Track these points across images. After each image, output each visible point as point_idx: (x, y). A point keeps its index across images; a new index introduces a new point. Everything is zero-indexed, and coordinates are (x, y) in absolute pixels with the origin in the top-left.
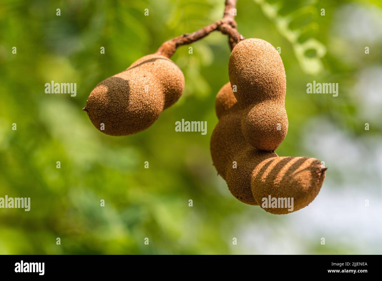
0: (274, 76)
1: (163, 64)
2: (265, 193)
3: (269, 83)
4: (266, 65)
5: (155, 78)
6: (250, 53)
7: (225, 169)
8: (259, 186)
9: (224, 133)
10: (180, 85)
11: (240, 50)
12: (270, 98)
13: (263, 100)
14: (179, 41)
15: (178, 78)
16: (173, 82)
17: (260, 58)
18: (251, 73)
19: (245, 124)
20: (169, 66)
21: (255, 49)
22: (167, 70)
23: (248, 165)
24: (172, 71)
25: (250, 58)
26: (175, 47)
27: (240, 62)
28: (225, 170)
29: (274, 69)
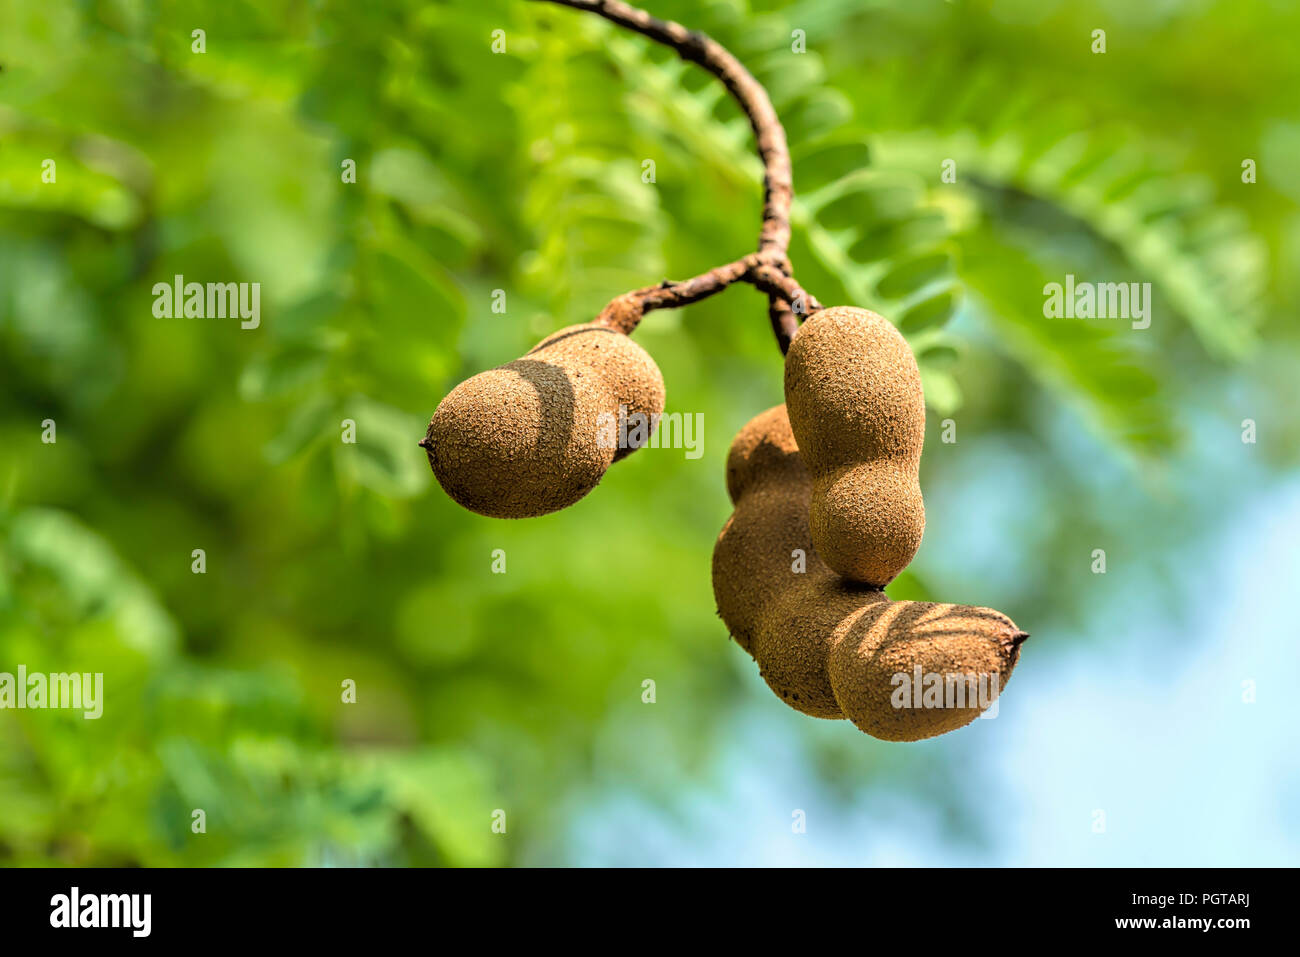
0: (902, 403)
1: (620, 350)
2: (869, 685)
3: (891, 418)
4: (884, 375)
5: (602, 381)
6: (846, 341)
7: (756, 623)
8: (855, 666)
9: (754, 535)
10: (655, 404)
11: (821, 333)
12: (890, 456)
13: (873, 460)
14: (653, 298)
15: (654, 389)
16: (642, 397)
17: (873, 356)
18: (849, 391)
19: (824, 514)
20: (635, 357)
21: (860, 333)
22: (631, 365)
23: (823, 616)
24: (640, 370)
25: (846, 353)
26: (641, 310)
27: (821, 361)
28: (754, 625)
29: (905, 386)
